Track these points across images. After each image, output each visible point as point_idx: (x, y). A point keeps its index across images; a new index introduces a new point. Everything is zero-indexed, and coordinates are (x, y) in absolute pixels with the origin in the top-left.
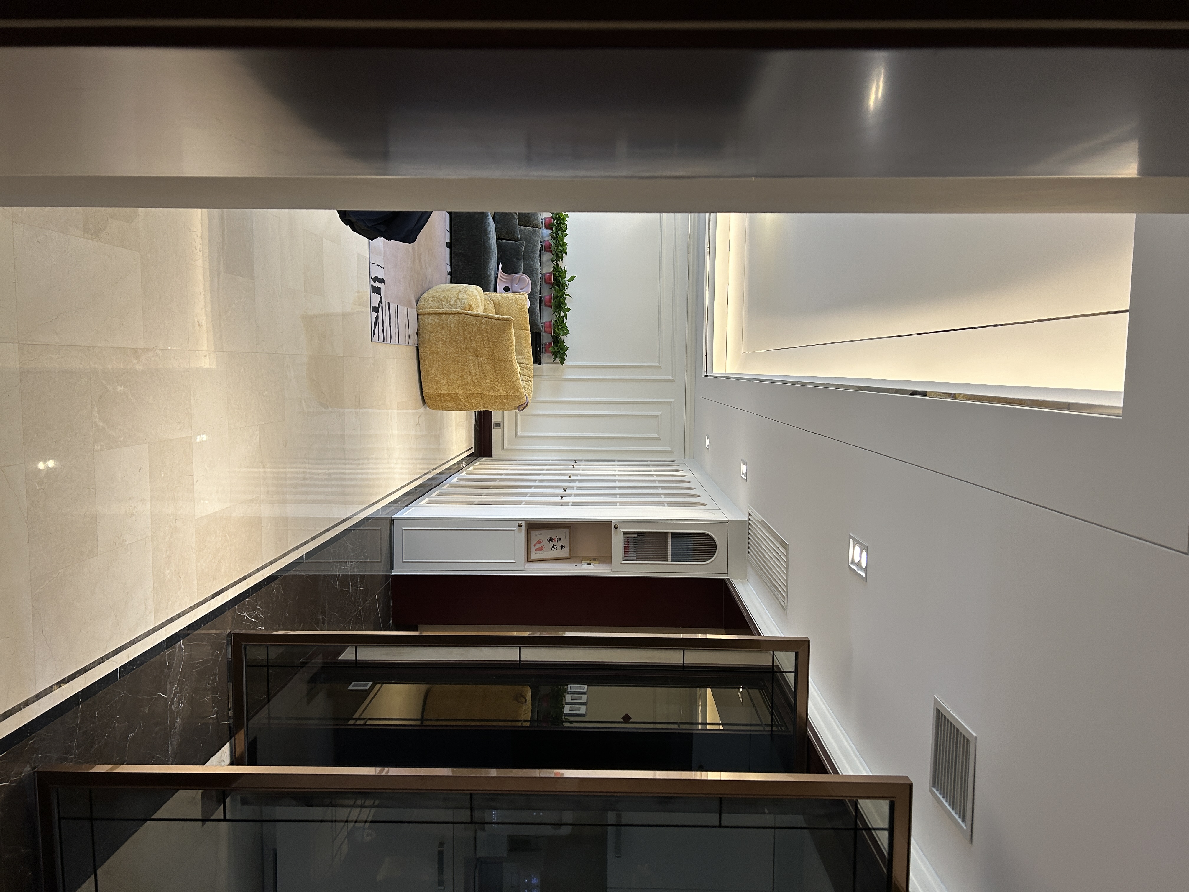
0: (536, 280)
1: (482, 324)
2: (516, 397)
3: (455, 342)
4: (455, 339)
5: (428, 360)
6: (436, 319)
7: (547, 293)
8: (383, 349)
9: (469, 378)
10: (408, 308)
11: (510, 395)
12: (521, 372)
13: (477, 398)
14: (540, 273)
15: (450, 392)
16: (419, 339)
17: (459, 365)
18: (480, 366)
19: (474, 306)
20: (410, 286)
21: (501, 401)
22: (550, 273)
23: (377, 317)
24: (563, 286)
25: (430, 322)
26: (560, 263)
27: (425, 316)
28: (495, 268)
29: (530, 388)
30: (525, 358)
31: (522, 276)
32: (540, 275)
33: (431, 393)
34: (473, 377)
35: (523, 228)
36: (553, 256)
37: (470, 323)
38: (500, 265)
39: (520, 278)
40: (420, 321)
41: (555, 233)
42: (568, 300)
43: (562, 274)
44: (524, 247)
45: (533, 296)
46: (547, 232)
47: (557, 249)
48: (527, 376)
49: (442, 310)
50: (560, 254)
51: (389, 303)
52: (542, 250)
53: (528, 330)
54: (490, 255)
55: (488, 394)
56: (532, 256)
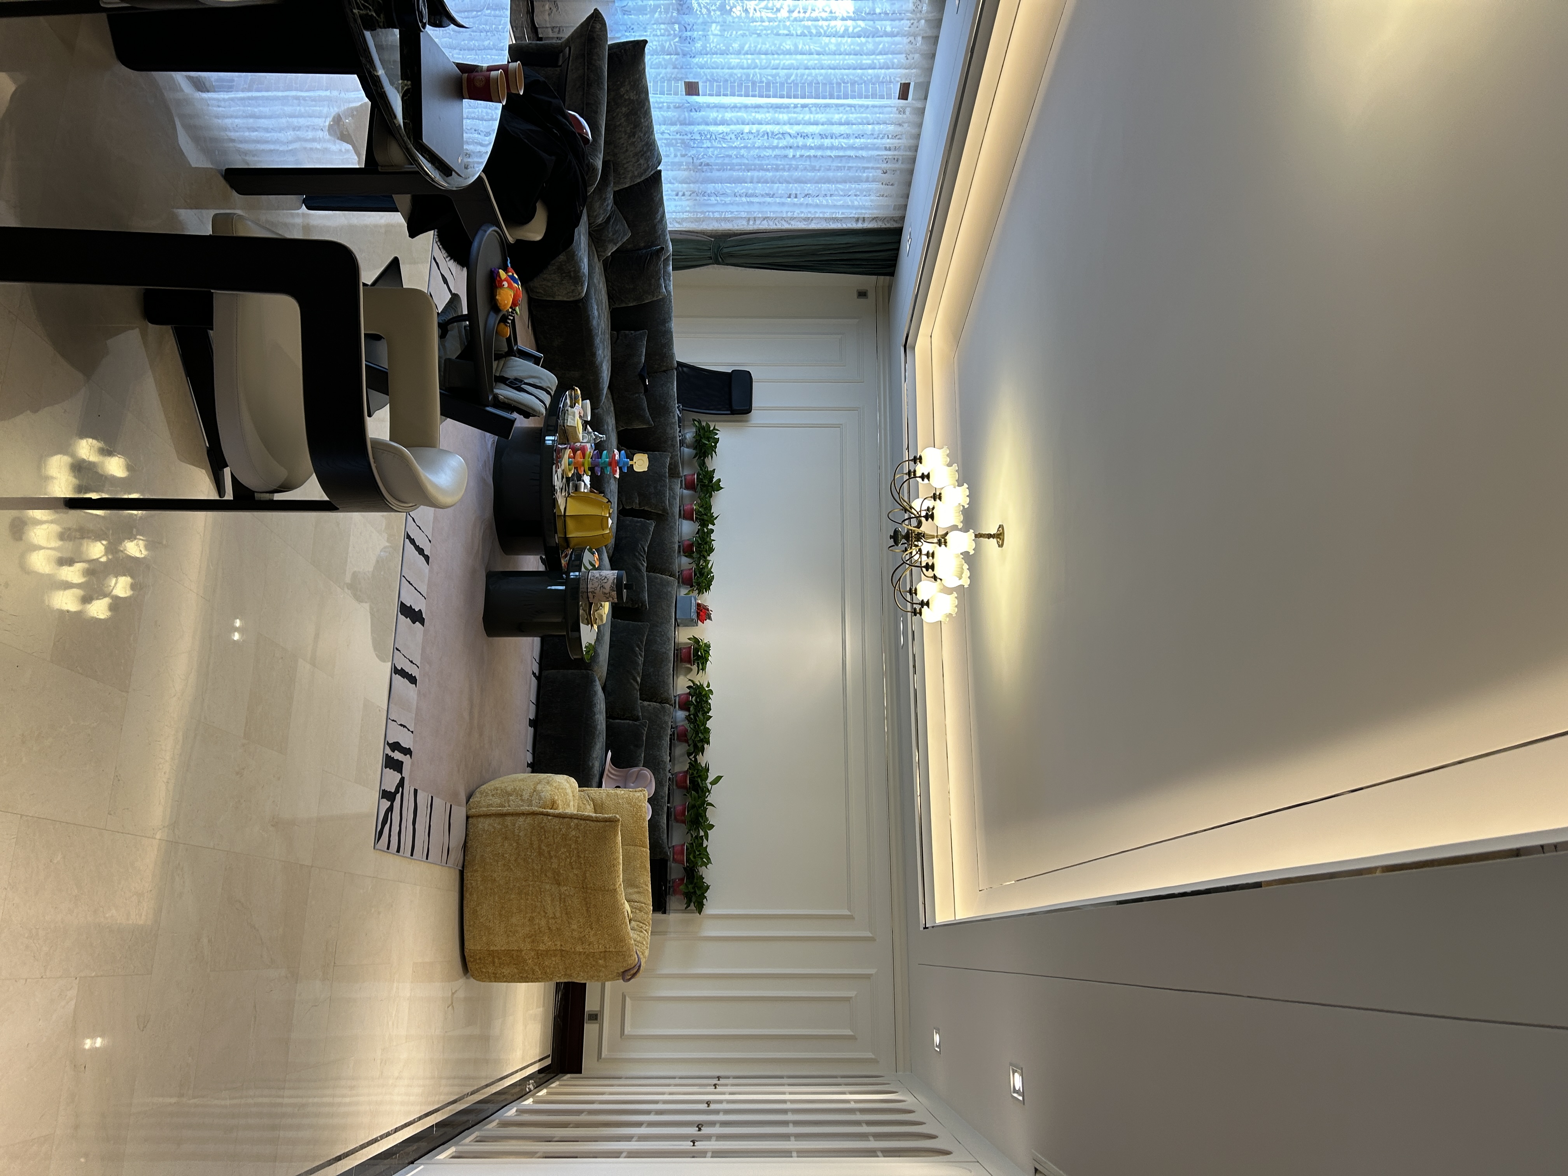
0: (662, 779)
1: (571, 830)
2: (620, 954)
3: (524, 860)
4: (525, 855)
5: (478, 892)
6: (496, 823)
7: (678, 802)
8: (393, 864)
9: (543, 923)
10: (451, 805)
11: (609, 951)
12: (631, 915)
13: (553, 959)
14: (669, 772)
15: (510, 948)
16: (466, 858)
17: (527, 900)
18: (562, 900)
19: (559, 802)
20: (459, 770)
21: (594, 963)
22: (684, 772)
23: (390, 809)
24: (702, 791)
25: (486, 829)
26: (700, 758)
27: (479, 819)
28: (602, 758)
29: (644, 943)
30: (639, 893)
31: (641, 770)
32: (669, 775)
33: (478, 950)
34: (550, 921)
35: (646, 703)
36: (688, 747)
37: (551, 828)
38: (610, 753)
39: (638, 774)
40: (471, 828)
41: (694, 715)
42: (710, 813)
43: (702, 774)
44: (646, 729)
45: (658, 803)
46: (681, 715)
47: (695, 738)
48: (641, 922)
49: (508, 809)
50: (699, 745)
51: (416, 791)
52: (674, 740)
53: (646, 847)
54: (594, 737)
55: (573, 950)
56: (658, 743)
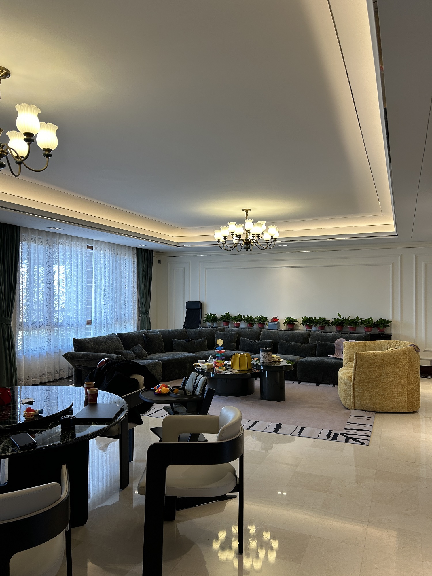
1: (360, 371)
2: (409, 352)
3: (372, 388)
4: (370, 388)
5: (384, 406)
6: (357, 399)
7: (348, 330)
8: (374, 438)
9: (396, 382)
10: (350, 416)
11: (408, 357)
12: (393, 348)
13: (411, 378)
15: (407, 395)
16: (371, 410)
17: (387, 388)
18: (388, 374)
19: (349, 375)
20: (337, 412)
21: (412, 363)
22: (336, 327)
23: (353, 439)
24: (343, 320)
25: (359, 403)
26: (331, 322)
27: (356, 405)
29: (404, 343)
30: (384, 345)
32: (337, 333)
33: (407, 407)
34: (396, 379)
35: (310, 342)
36: (326, 326)
37: (359, 378)
40: (359, 408)
41: (314, 324)
42: (352, 318)
43: (337, 321)
44: (320, 342)
46: (314, 328)
47: (323, 323)
48: (396, 344)
49: (352, 394)
50: (325, 321)
51: (345, 429)
52: (324, 331)
53: (366, 342)
54: (323, 361)
55: (407, 370)
56: (325, 337)
